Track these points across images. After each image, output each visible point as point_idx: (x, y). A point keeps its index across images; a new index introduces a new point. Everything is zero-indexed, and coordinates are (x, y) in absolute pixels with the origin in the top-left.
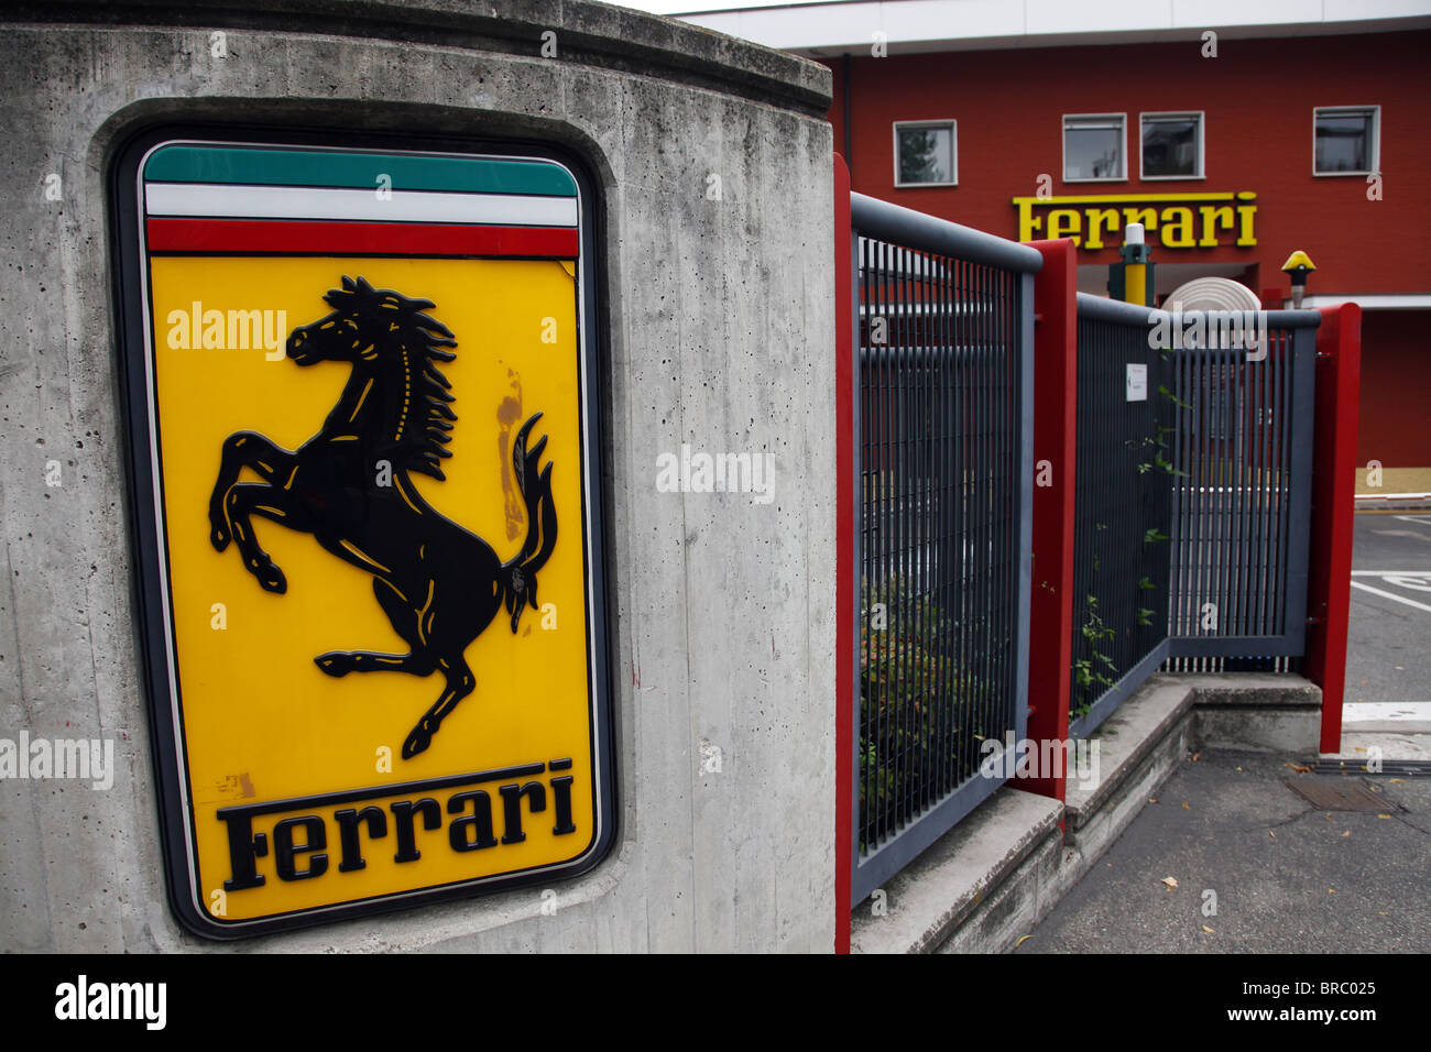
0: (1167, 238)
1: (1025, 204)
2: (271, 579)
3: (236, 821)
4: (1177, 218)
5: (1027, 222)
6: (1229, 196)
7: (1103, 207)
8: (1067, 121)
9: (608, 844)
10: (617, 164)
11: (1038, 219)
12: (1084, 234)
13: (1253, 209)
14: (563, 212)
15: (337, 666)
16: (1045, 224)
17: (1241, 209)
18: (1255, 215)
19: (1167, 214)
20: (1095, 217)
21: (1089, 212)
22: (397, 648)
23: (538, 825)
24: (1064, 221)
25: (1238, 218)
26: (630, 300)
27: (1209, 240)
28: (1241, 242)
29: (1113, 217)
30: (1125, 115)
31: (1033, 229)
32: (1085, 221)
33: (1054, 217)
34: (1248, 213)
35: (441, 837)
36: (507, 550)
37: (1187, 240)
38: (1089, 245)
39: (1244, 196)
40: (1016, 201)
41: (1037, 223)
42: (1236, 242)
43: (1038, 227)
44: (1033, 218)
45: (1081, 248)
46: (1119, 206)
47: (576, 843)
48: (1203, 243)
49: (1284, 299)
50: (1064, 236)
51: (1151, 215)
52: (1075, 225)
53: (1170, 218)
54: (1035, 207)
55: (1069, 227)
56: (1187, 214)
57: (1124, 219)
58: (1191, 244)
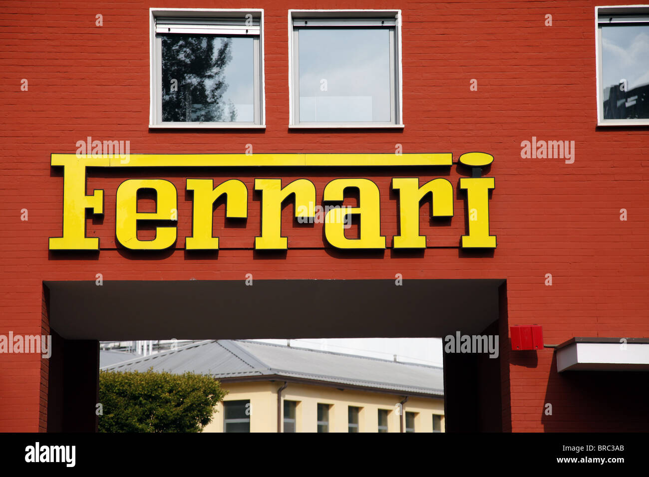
4: (352, 194)
6: (445, 159)
11: (99, 194)
12: (184, 223)
13: (488, 183)
16: (110, 203)
17: (465, 183)
18: (491, 194)
21: (192, 184)
25: (461, 195)
27: (411, 236)
28: (467, 242)
31: (89, 212)
33: (128, 189)
34: (478, 189)
37: (372, 237)
38: (192, 244)
39: (471, 159)
40: (57, 160)
41: (96, 203)
42: (461, 242)
43: (98, 210)
44: (89, 192)
48: (400, 243)
49: (557, 350)
50: (146, 228)
51: (303, 188)
52: (167, 207)
53: (340, 197)
54: (92, 172)
55: (155, 211)
56: (368, 189)
57: (256, 196)
58: (379, 243)
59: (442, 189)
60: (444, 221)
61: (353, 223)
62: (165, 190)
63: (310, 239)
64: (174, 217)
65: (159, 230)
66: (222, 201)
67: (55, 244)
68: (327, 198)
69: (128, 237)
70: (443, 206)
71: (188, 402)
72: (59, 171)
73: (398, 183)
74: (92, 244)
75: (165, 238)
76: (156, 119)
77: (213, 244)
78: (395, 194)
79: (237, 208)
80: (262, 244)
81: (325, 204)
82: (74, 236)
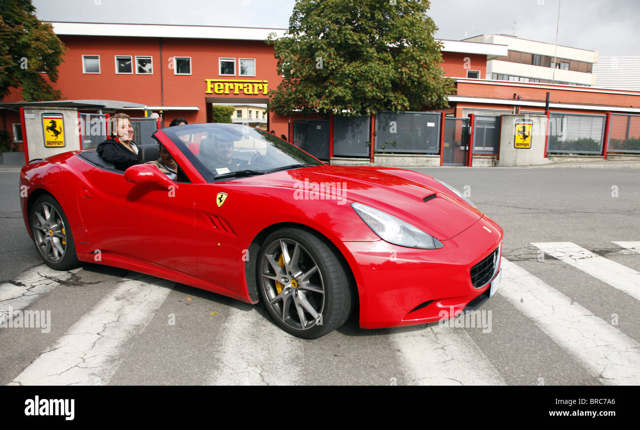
0: (245, 91)
1: (209, 81)
2: (49, 132)
4: (248, 86)
5: (209, 86)
6: (261, 81)
7: (229, 82)
8: (222, 59)
10: (64, 115)
12: (224, 89)
13: (267, 85)
14: (60, 117)
15: (53, 136)
16: (214, 86)
17: (264, 85)
19: (246, 85)
20: (227, 85)
21: (225, 84)
23: (61, 144)
24: (219, 85)
25: (263, 86)
26: (65, 121)
27: (256, 92)
29: (231, 85)
30: (236, 58)
32: (224, 86)
33: (216, 84)
34: (266, 86)
35: (56, 144)
36: (59, 131)
37: (250, 92)
38: (225, 93)
39: (265, 81)
40: (206, 80)
42: (263, 93)
43: (212, 87)
44: (211, 84)
45: (224, 93)
47: (63, 145)
48: (254, 93)
50: (219, 90)
51: (241, 85)
52: (222, 87)
54: (211, 82)
55: (220, 87)
56: (250, 85)
57: (234, 86)
58: (252, 93)
59: (260, 86)
60: (261, 90)
61: (248, 90)
62: (222, 85)
63: (241, 92)
64: (223, 88)
65: (221, 90)
66: (229, 87)
67: (207, 92)
68: (245, 86)
69: (217, 91)
70: (261, 88)
71: (229, 111)
72: (207, 82)
73: (254, 84)
74: (212, 92)
75: (222, 92)
76: (220, 74)
77: (228, 93)
78: (254, 86)
79: (232, 87)
80: (235, 93)
81: (244, 87)
82: (209, 91)
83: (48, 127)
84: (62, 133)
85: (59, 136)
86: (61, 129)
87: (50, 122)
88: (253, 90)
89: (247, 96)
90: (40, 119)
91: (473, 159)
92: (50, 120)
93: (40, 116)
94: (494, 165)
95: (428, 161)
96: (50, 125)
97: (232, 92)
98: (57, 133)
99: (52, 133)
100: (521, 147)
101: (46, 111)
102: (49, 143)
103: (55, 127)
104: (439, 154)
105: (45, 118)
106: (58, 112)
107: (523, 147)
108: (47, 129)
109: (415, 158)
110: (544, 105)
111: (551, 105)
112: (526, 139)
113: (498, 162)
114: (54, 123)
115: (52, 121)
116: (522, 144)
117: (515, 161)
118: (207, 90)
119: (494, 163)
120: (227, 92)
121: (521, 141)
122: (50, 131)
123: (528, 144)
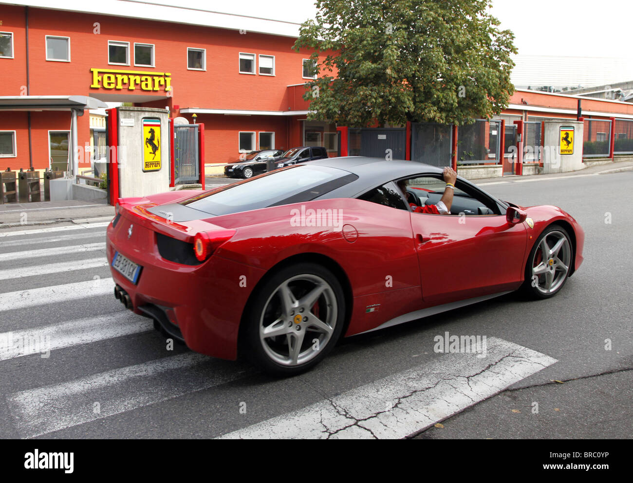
0: (144, 87)
1: (96, 71)
2: (148, 147)
3: (146, 163)
4: (146, 80)
5: (96, 78)
6: (163, 74)
7: (123, 74)
8: (110, 42)
9: (160, 169)
10: (162, 120)
11: (100, 77)
12: (116, 83)
13: (170, 79)
14: (159, 123)
15: (150, 153)
16: (102, 79)
17: (166, 78)
18: (171, 81)
19: (143, 78)
20: (120, 77)
21: (117, 76)
22: (152, 152)
23: (158, 165)
24: (109, 78)
25: (165, 81)
26: (162, 129)
27: (157, 88)
29: (125, 77)
30: (129, 43)
31: (98, 80)
32: (116, 78)
33: (106, 76)
34: (168, 80)
35: (154, 166)
36: (157, 146)
37: (150, 88)
38: (117, 87)
39: (167, 74)
40: (92, 70)
42: (165, 89)
43: (100, 80)
44: (98, 76)
45: (115, 88)
46: (128, 74)
47: (160, 168)
48: (155, 89)
49: (180, 109)
50: (109, 84)
51: (138, 78)
52: (113, 80)
53: (144, 80)
54: (99, 73)
55: (110, 80)
56: (149, 79)
57: (129, 79)
58: (151, 89)
59: (162, 79)
61: (147, 85)
62: (113, 77)
63: (138, 87)
65: (111, 84)
67: (92, 86)
69: (106, 86)
74: (99, 86)
75: (113, 86)
76: (109, 62)
80: (130, 88)
82: (96, 85)
83: (147, 139)
84: (159, 148)
85: (156, 153)
86: (158, 142)
87: (150, 132)
88: (154, 86)
89: (145, 93)
90: (140, 126)
91: (524, 168)
92: (149, 128)
93: (140, 122)
94: (537, 173)
95: (494, 172)
96: (149, 136)
97: (126, 87)
98: (155, 148)
99: (150, 149)
100: (565, 153)
101: (147, 115)
102: (147, 165)
103: (154, 139)
104: (500, 163)
105: (145, 125)
106: (157, 116)
107: (567, 153)
108: (147, 142)
109: (486, 169)
110: (576, 112)
111: (583, 113)
112: (569, 145)
113: (542, 169)
114: (152, 132)
115: (151, 129)
116: (566, 151)
117: (561, 167)
118: (93, 84)
119: (537, 170)
120: (120, 86)
121: (565, 148)
122: (149, 145)
123: (571, 151)
